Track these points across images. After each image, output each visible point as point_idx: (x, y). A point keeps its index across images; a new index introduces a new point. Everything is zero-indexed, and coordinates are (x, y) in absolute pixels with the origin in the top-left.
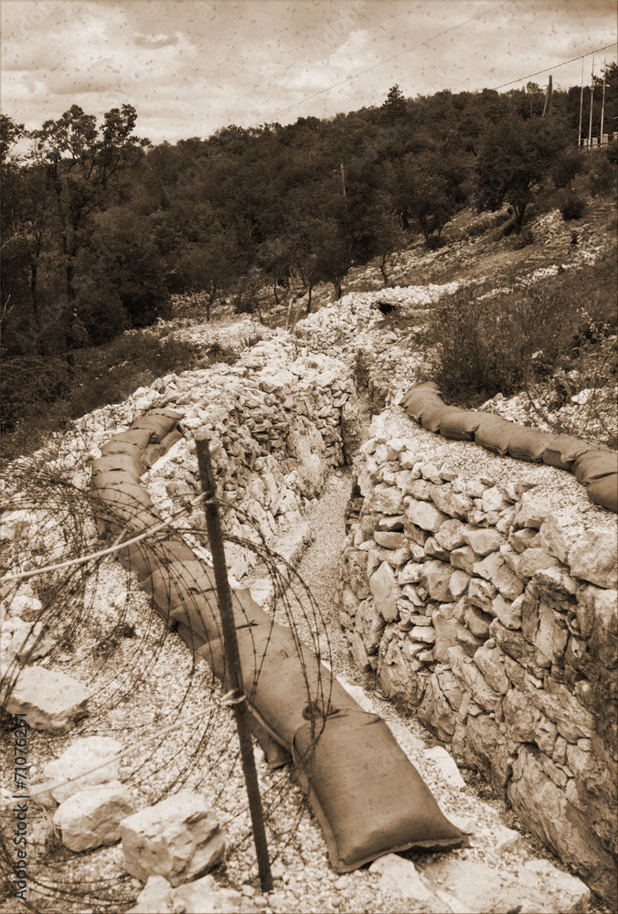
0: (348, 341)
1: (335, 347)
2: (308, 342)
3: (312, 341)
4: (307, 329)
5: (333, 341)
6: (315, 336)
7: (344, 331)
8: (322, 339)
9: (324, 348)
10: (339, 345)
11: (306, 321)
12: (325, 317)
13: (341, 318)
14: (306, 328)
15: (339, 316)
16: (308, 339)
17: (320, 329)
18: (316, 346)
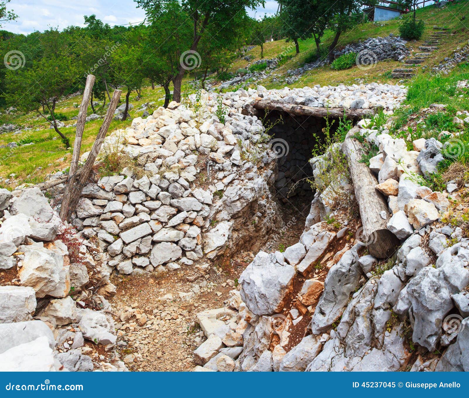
0: (221, 175)
1: (198, 192)
2: (136, 183)
3: (144, 180)
4: (135, 151)
5: (191, 178)
6: (152, 167)
7: (212, 155)
8: (168, 175)
9: (174, 196)
10: (204, 185)
11: (129, 133)
12: (172, 126)
13: (204, 128)
14: (129, 149)
15: (199, 124)
16: (136, 176)
17: (163, 152)
18: (154, 191)
